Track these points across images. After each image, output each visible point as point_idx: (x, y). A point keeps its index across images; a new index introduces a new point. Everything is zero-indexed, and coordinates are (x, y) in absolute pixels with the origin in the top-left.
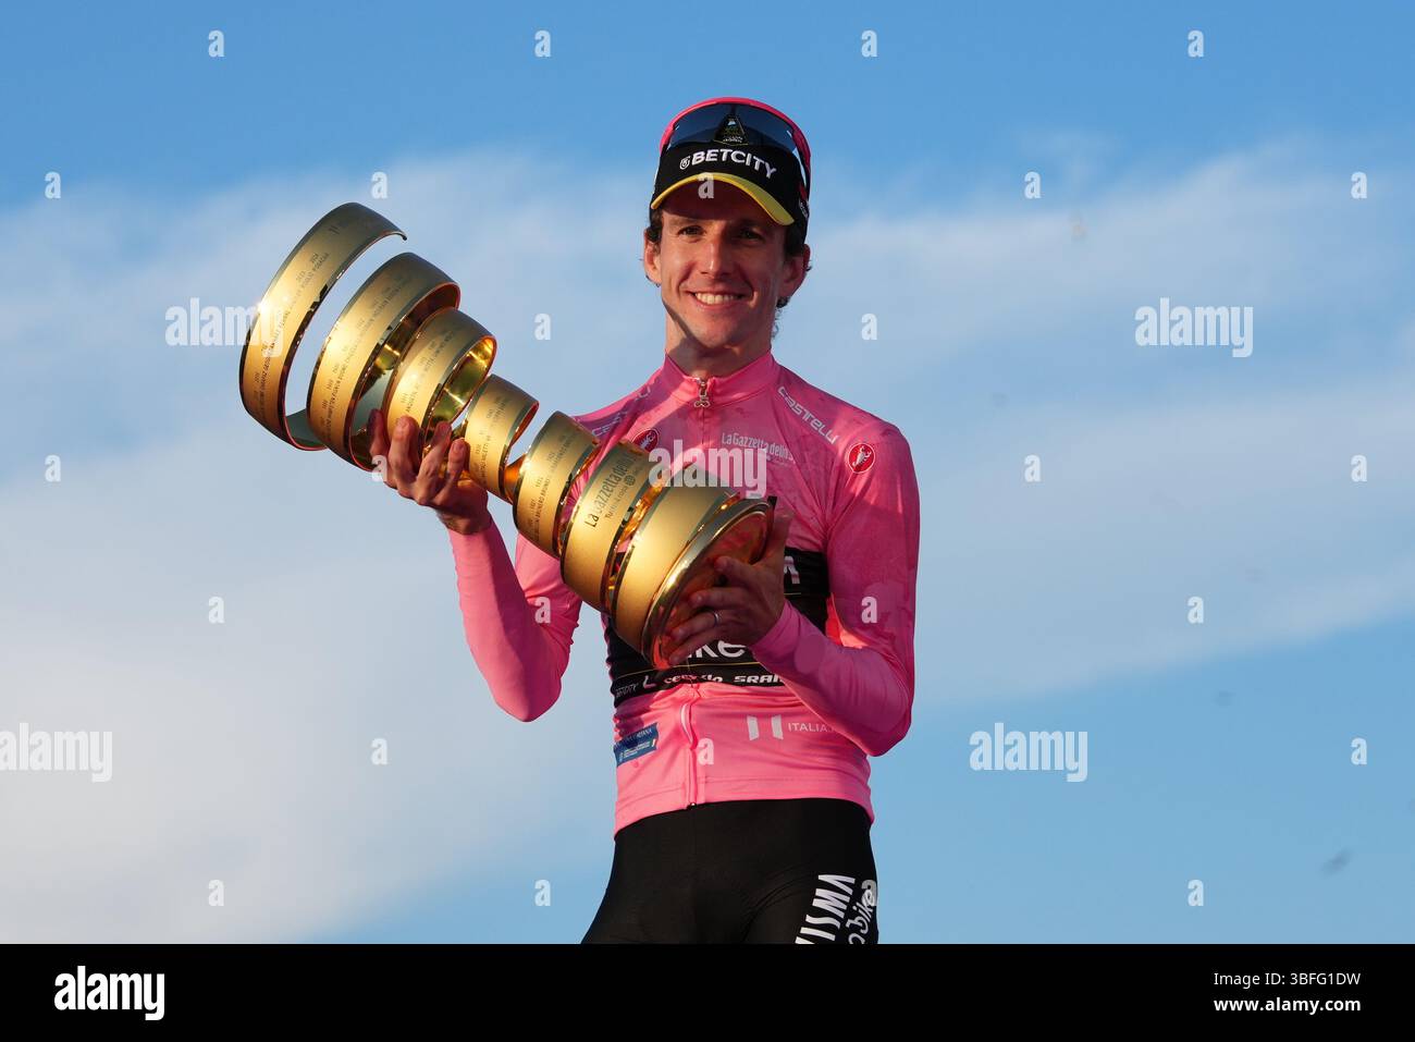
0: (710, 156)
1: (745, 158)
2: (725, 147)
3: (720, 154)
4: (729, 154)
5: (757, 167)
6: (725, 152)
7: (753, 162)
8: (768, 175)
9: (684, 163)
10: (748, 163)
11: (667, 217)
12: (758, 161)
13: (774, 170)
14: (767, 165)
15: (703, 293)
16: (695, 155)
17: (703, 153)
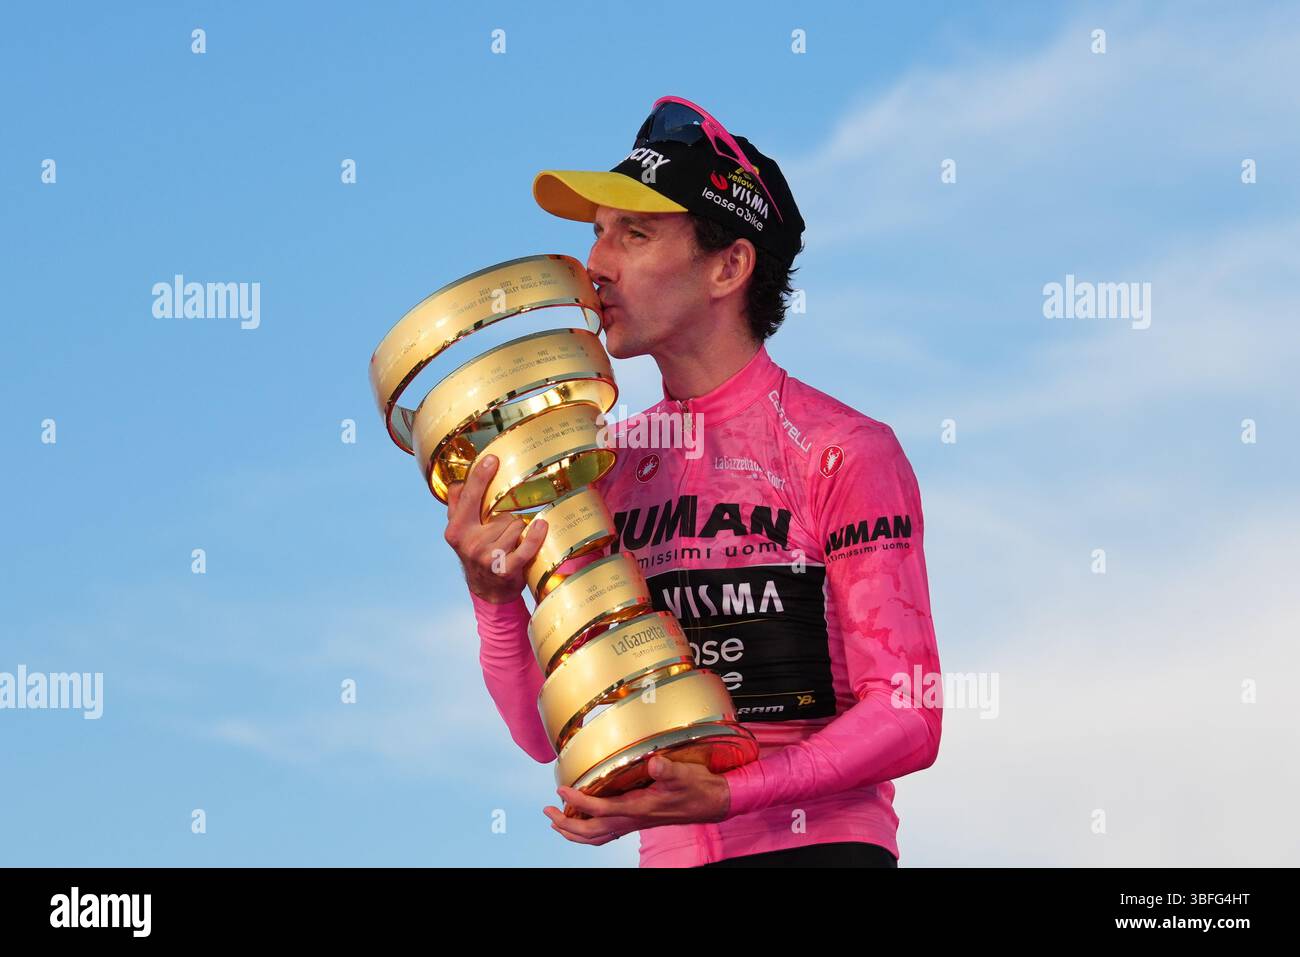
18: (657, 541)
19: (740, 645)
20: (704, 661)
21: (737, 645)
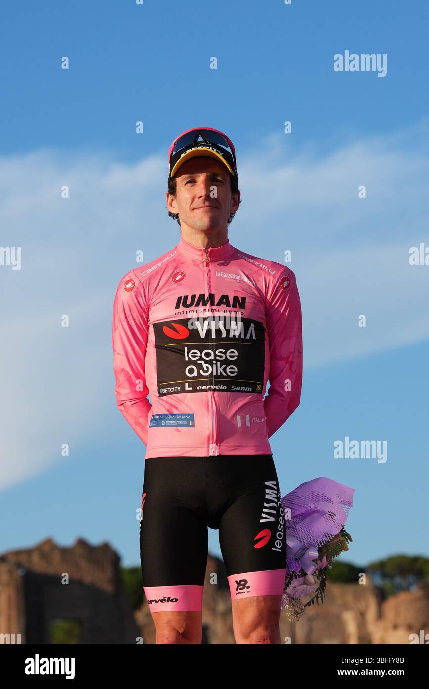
11: (179, 180)
12: (215, 150)
13: (222, 154)
14: (219, 151)
20: (217, 358)
21: (234, 353)
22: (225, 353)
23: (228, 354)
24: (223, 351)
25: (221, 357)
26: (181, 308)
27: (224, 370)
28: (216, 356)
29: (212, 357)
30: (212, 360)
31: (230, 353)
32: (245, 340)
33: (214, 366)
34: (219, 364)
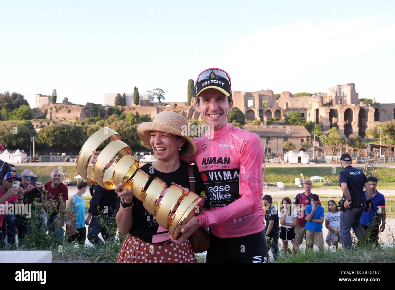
0: (209, 82)
1: (217, 82)
2: (212, 80)
3: (211, 82)
4: (213, 81)
5: (220, 84)
6: (212, 81)
7: (219, 82)
8: (223, 85)
9: (203, 85)
10: (218, 83)
11: (201, 98)
12: (220, 82)
13: (224, 84)
14: (222, 83)
15: (211, 114)
16: (205, 83)
17: (207, 82)
18: (209, 164)
19: (229, 187)
20: (220, 191)
21: (228, 187)
22: (223, 188)
23: (225, 188)
24: (223, 186)
25: (222, 190)
26: (204, 165)
27: (223, 196)
28: (219, 189)
29: (217, 190)
30: (217, 192)
31: (226, 187)
32: (233, 179)
33: (218, 195)
34: (220, 193)
